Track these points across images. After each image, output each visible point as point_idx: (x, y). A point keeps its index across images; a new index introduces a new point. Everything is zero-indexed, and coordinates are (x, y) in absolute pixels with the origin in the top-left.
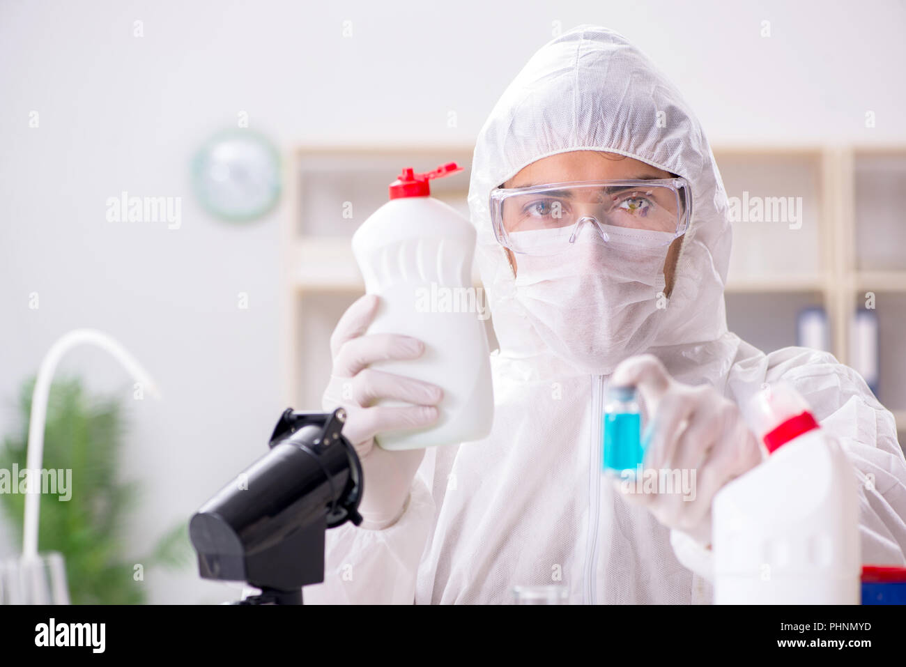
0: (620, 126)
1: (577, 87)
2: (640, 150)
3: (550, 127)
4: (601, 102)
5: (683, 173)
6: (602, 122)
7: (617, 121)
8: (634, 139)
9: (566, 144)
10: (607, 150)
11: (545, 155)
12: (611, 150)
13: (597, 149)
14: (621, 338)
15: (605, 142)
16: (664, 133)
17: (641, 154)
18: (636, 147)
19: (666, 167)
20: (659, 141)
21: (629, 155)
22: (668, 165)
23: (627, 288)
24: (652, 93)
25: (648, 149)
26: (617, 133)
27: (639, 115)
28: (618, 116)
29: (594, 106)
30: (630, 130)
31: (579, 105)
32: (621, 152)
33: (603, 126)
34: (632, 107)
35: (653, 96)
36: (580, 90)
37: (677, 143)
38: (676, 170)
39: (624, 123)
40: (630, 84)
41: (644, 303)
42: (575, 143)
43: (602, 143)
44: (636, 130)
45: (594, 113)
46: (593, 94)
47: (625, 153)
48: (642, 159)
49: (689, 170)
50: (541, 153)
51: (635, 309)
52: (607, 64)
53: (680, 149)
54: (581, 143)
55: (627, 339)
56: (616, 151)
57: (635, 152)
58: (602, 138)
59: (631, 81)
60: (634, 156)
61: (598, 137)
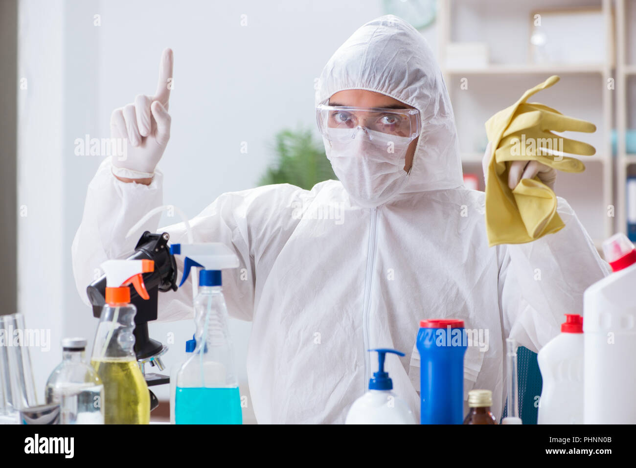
0: (384, 78)
1: (366, 54)
2: (393, 93)
3: (348, 74)
4: (376, 65)
5: (417, 106)
6: (374, 75)
7: (382, 76)
8: (391, 86)
9: (354, 84)
10: (375, 90)
11: (343, 89)
12: (377, 91)
13: (370, 89)
14: (376, 192)
15: (374, 87)
16: (409, 84)
17: (394, 95)
18: (392, 90)
19: (408, 102)
20: (405, 88)
21: (387, 94)
22: (408, 101)
23: (381, 166)
24: (408, 60)
25: (398, 92)
26: (382, 82)
27: (396, 73)
28: (383, 73)
29: (372, 65)
30: (389, 81)
31: (364, 65)
32: (382, 92)
33: (374, 77)
34: (393, 68)
35: (408, 63)
36: (367, 56)
37: (415, 90)
38: (412, 104)
39: (387, 77)
40: (396, 55)
41: (392, 174)
42: (359, 86)
43: (373, 86)
44: (393, 80)
45: (371, 69)
46: (373, 59)
47: (384, 93)
48: (394, 97)
49: (419, 104)
50: (342, 88)
51: (386, 177)
52: (386, 42)
53: (415, 94)
54: (362, 85)
55: (380, 192)
56: (379, 92)
57: (390, 93)
58: (373, 84)
59: (397, 53)
60: (389, 95)
61: (371, 84)
